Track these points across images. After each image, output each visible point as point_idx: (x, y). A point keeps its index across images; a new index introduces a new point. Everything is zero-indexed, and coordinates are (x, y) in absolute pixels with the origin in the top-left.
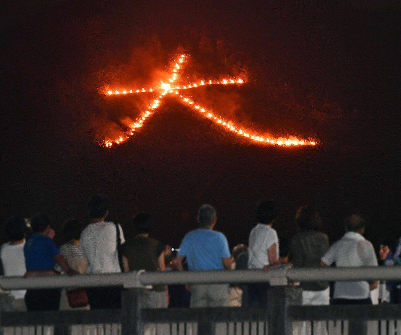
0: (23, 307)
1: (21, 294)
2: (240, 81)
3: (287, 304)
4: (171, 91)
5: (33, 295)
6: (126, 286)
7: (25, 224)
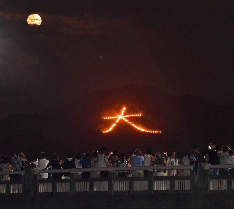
0: (81, 177)
1: (80, 173)
2: (140, 115)
3: (153, 176)
4: (121, 118)
5: (83, 173)
6: (109, 171)
7: (82, 155)
